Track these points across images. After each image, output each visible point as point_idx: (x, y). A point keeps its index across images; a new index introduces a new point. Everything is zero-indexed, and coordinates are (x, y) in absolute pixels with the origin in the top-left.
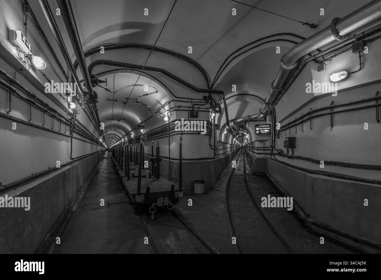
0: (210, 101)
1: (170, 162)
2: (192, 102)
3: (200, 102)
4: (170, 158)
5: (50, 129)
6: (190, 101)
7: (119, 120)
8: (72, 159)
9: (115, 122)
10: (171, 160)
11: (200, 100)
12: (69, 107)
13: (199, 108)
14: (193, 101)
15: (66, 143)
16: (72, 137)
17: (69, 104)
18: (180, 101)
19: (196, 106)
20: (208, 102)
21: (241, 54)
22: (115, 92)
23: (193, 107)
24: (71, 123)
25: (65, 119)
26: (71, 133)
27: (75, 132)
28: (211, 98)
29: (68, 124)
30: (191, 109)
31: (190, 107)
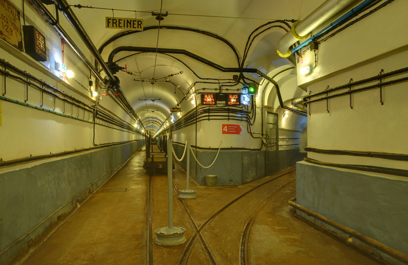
0: (241, 81)
1: (197, 151)
2: (219, 83)
3: (229, 82)
4: (196, 147)
5: (76, 117)
6: (217, 81)
7: (153, 101)
8: (95, 145)
9: (150, 102)
10: (197, 150)
11: (230, 80)
12: (92, 96)
13: (227, 90)
14: (220, 81)
15: (89, 129)
16: (94, 124)
17: (92, 94)
18: (205, 82)
19: (224, 88)
20: (239, 82)
21: (259, 34)
22: (140, 73)
23: (220, 89)
24: (94, 110)
25: (89, 107)
26: (94, 120)
27: (98, 118)
28: (242, 77)
29: (91, 112)
30: (218, 91)
31: (216, 89)
